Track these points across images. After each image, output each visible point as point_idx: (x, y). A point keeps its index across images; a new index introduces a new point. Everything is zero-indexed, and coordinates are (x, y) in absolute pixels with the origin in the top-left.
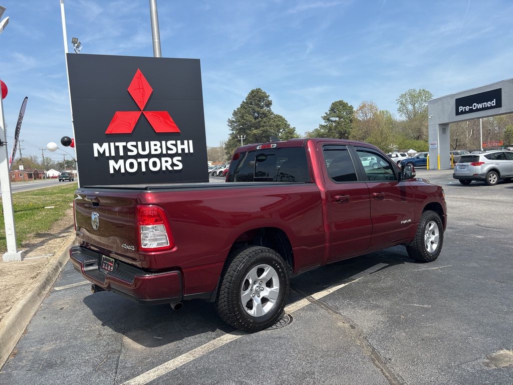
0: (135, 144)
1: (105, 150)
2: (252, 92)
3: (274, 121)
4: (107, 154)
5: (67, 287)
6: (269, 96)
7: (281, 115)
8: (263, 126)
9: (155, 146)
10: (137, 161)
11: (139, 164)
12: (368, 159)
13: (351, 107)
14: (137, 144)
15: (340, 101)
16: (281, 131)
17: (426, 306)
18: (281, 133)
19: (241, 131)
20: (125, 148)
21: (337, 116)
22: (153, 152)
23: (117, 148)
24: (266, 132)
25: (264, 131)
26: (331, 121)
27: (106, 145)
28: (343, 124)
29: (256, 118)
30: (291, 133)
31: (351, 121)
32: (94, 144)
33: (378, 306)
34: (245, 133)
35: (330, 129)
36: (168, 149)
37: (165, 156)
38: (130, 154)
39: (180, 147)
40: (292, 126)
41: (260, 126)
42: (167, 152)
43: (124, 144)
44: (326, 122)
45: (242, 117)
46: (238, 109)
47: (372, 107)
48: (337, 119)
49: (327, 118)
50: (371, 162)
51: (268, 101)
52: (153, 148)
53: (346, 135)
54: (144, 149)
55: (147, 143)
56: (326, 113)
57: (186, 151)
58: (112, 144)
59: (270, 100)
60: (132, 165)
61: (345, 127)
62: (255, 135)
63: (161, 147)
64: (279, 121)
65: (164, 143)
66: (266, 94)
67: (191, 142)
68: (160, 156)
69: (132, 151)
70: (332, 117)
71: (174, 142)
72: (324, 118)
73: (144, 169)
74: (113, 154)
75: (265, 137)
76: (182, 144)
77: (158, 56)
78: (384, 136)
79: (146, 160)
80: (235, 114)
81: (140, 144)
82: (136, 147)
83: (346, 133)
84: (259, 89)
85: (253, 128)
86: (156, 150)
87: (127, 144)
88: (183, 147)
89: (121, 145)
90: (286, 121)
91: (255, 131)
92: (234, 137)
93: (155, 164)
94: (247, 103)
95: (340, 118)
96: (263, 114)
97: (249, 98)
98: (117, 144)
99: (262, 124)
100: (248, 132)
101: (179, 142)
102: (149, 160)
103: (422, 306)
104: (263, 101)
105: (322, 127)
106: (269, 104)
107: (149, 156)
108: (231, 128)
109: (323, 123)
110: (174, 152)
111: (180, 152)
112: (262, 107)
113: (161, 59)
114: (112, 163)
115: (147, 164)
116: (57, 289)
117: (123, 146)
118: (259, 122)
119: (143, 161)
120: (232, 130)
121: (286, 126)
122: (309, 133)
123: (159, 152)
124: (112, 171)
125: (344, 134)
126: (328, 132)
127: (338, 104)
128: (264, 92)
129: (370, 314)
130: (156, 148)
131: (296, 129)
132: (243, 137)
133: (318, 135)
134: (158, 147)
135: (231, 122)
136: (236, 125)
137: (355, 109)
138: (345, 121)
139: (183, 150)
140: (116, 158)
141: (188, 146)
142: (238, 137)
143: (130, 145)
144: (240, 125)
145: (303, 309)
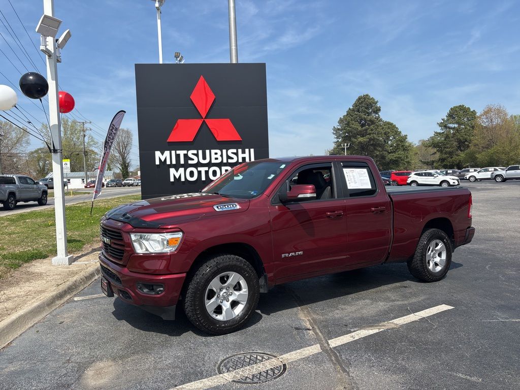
0: (196, 153)
1: (166, 158)
2: (360, 98)
3: (383, 128)
4: (168, 162)
5: (87, 297)
6: (377, 102)
7: (392, 122)
8: (370, 134)
9: (215, 155)
10: (197, 170)
11: (200, 173)
12: (490, 170)
13: (474, 112)
14: (198, 152)
15: (460, 106)
16: (391, 138)
17: (474, 379)
18: (391, 141)
19: (346, 139)
20: (186, 156)
21: (457, 123)
22: (214, 161)
23: (178, 156)
24: (373, 139)
25: (370, 139)
26: (450, 128)
27: (167, 153)
28: (463, 131)
29: (363, 126)
30: (402, 141)
31: (473, 127)
32: (156, 152)
33: (404, 370)
34: (350, 140)
35: (447, 137)
36: (228, 157)
37: (226, 165)
38: (190, 162)
39: (241, 155)
40: (403, 134)
41: (366, 135)
42: (227, 161)
43: (185, 152)
44: (442, 129)
45: (348, 124)
46: (344, 116)
47: (499, 112)
48: (456, 126)
49: (443, 125)
50: (492, 173)
51: (376, 107)
52: (213, 156)
53: (467, 143)
54: (204, 158)
55: (207, 152)
56: (443, 120)
57: (247, 160)
58: (173, 152)
59: (378, 106)
60: (192, 174)
61: (465, 135)
62: (360, 143)
63: (222, 156)
64: (389, 128)
65: (224, 151)
66: (374, 100)
67: (252, 150)
68: (220, 165)
69: (193, 160)
70: (450, 123)
71: (235, 151)
72: (441, 125)
73: (203, 178)
74: (174, 162)
75: (372, 145)
76: (244, 152)
77: (234, 62)
78: (513, 145)
79: (206, 169)
80: (341, 121)
81: (200, 152)
82: (197, 155)
83: (466, 141)
84: (367, 95)
85: (359, 136)
86: (216, 159)
87: (187, 152)
88: (244, 155)
89: (182, 153)
90: (397, 128)
91: (361, 139)
92: (338, 145)
93: (215, 173)
94: (353, 110)
95: (459, 124)
96: (371, 121)
97: (355, 105)
98: (178, 152)
99: (369, 131)
100: (353, 139)
101: (240, 151)
102: (209, 169)
103: (468, 377)
104: (371, 107)
105: (437, 134)
106: (378, 110)
107: (210, 165)
108: (335, 136)
109: (439, 130)
110: (234, 161)
111: (240, 160)
112: (369, 114)
113: (237, 65)
114: (172, 171)
115: (207, 172)
116: (76, 299)
117: (184, 154)
118: (366, 130)
119: (203, 170)
120: (337, 138)
121: (397, 132)
122: (424, 141)
123: (219, 161)
124: (172, 179)
125: (464, 142)
126: (445, 140)
127: (457, 109)
128: (372, 98)
129: (388, 380)
130: (216, 156)
131: (408, 137)
132: (347, 145)
133: (433, 143)
134: (218, 156)
135: (336, 130)
136: (341, 133)
137: (478, 114)
138: (466, 128)
139: (244, 159)
140: (177, 167)
141: (249, 155)
142: (342, 145)
143: (190, 153)
144: (345, 133)
145: (307, 359)
